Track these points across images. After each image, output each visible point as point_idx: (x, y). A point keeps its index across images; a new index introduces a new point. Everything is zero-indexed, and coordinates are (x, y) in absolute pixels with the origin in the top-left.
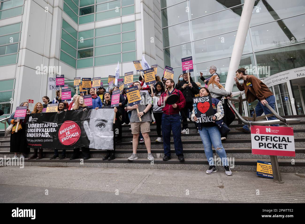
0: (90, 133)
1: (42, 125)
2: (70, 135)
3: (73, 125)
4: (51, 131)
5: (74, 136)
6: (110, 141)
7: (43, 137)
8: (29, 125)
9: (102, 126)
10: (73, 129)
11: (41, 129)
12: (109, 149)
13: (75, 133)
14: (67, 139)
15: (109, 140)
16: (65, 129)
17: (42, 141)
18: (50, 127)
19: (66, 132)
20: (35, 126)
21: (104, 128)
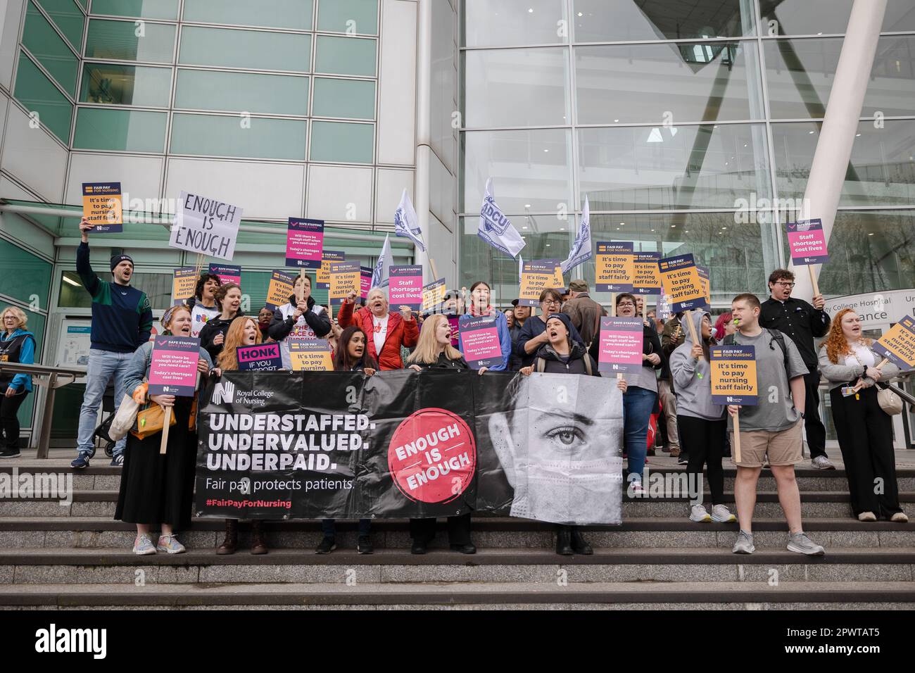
0: (515, 459)
1: (295, 422)
2: (443, 465)
3: (449, 427)
4: (340, 448)
5: (457, 468)
6: (610, 490)
7: (304, 468)
8: (213, 416)
9: (576, 438)
10: (450, 442)
11: (292, 436)
12: (605, 519)
13: (460, 456)
14: (431, 478)
15: (608, 489)
16: (421, 439)
17: (296, 486)
18: (335, 428)
19: (425, 450)
20: (258, 422)
21: (580, 444)
